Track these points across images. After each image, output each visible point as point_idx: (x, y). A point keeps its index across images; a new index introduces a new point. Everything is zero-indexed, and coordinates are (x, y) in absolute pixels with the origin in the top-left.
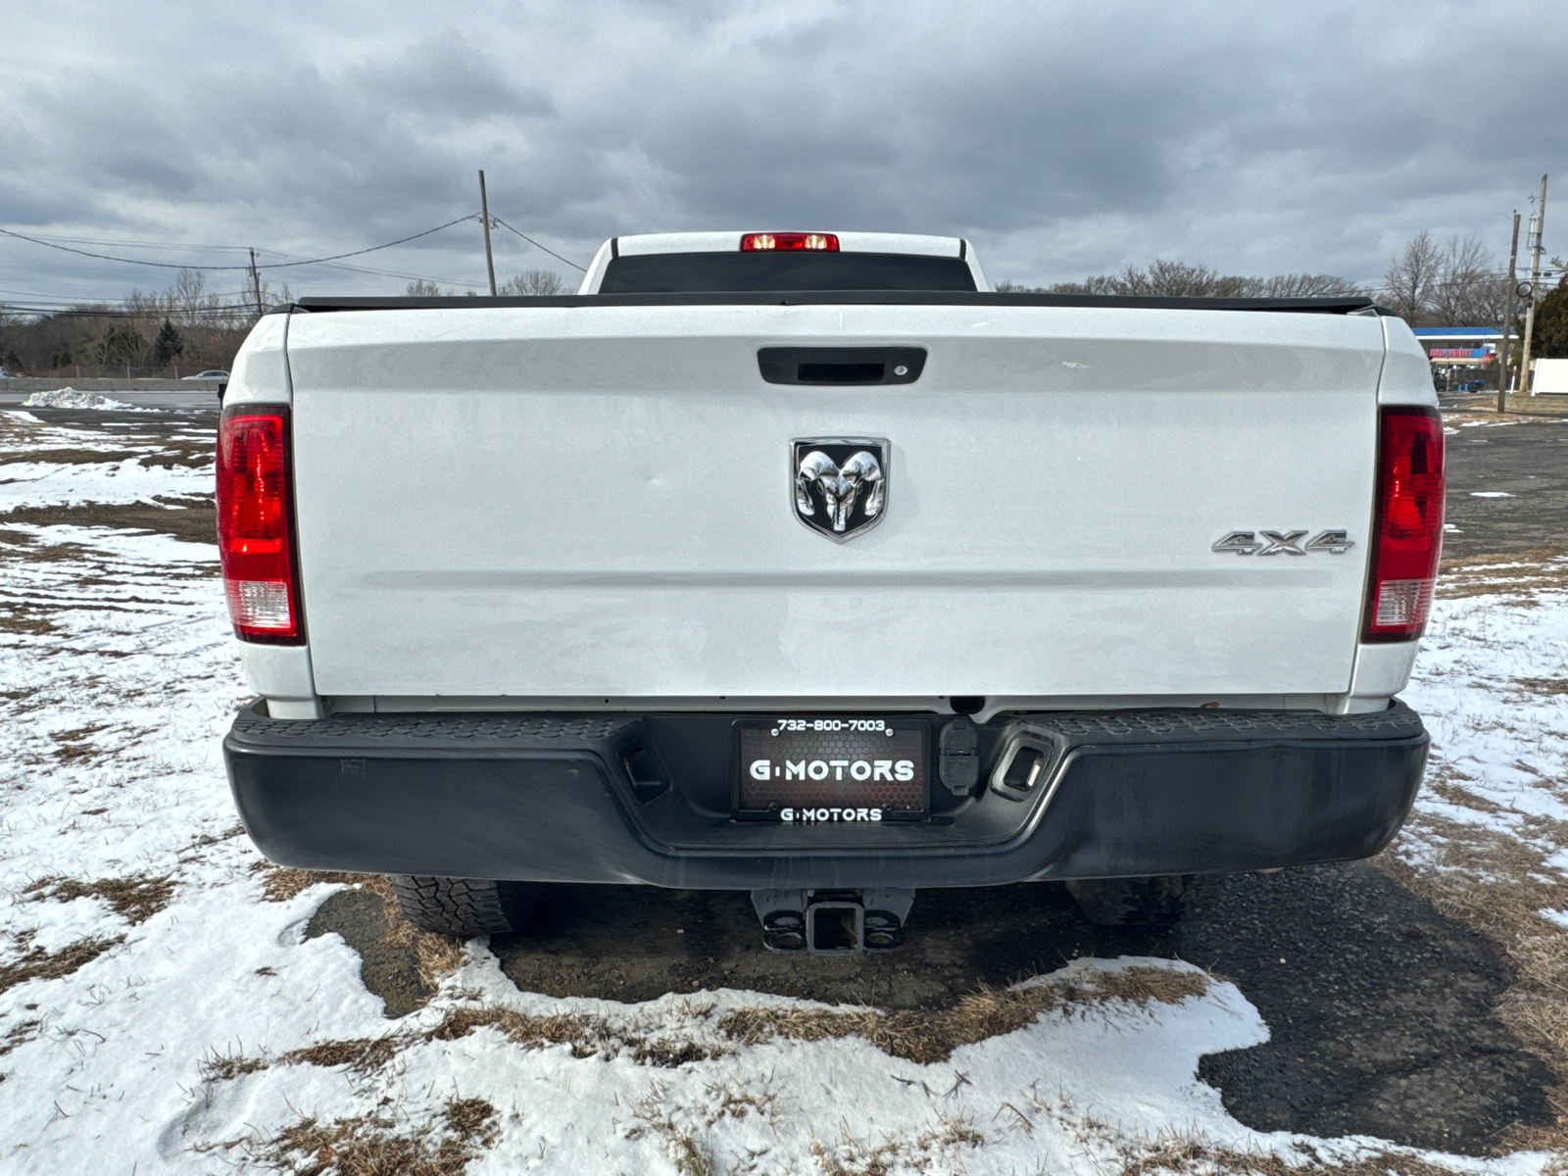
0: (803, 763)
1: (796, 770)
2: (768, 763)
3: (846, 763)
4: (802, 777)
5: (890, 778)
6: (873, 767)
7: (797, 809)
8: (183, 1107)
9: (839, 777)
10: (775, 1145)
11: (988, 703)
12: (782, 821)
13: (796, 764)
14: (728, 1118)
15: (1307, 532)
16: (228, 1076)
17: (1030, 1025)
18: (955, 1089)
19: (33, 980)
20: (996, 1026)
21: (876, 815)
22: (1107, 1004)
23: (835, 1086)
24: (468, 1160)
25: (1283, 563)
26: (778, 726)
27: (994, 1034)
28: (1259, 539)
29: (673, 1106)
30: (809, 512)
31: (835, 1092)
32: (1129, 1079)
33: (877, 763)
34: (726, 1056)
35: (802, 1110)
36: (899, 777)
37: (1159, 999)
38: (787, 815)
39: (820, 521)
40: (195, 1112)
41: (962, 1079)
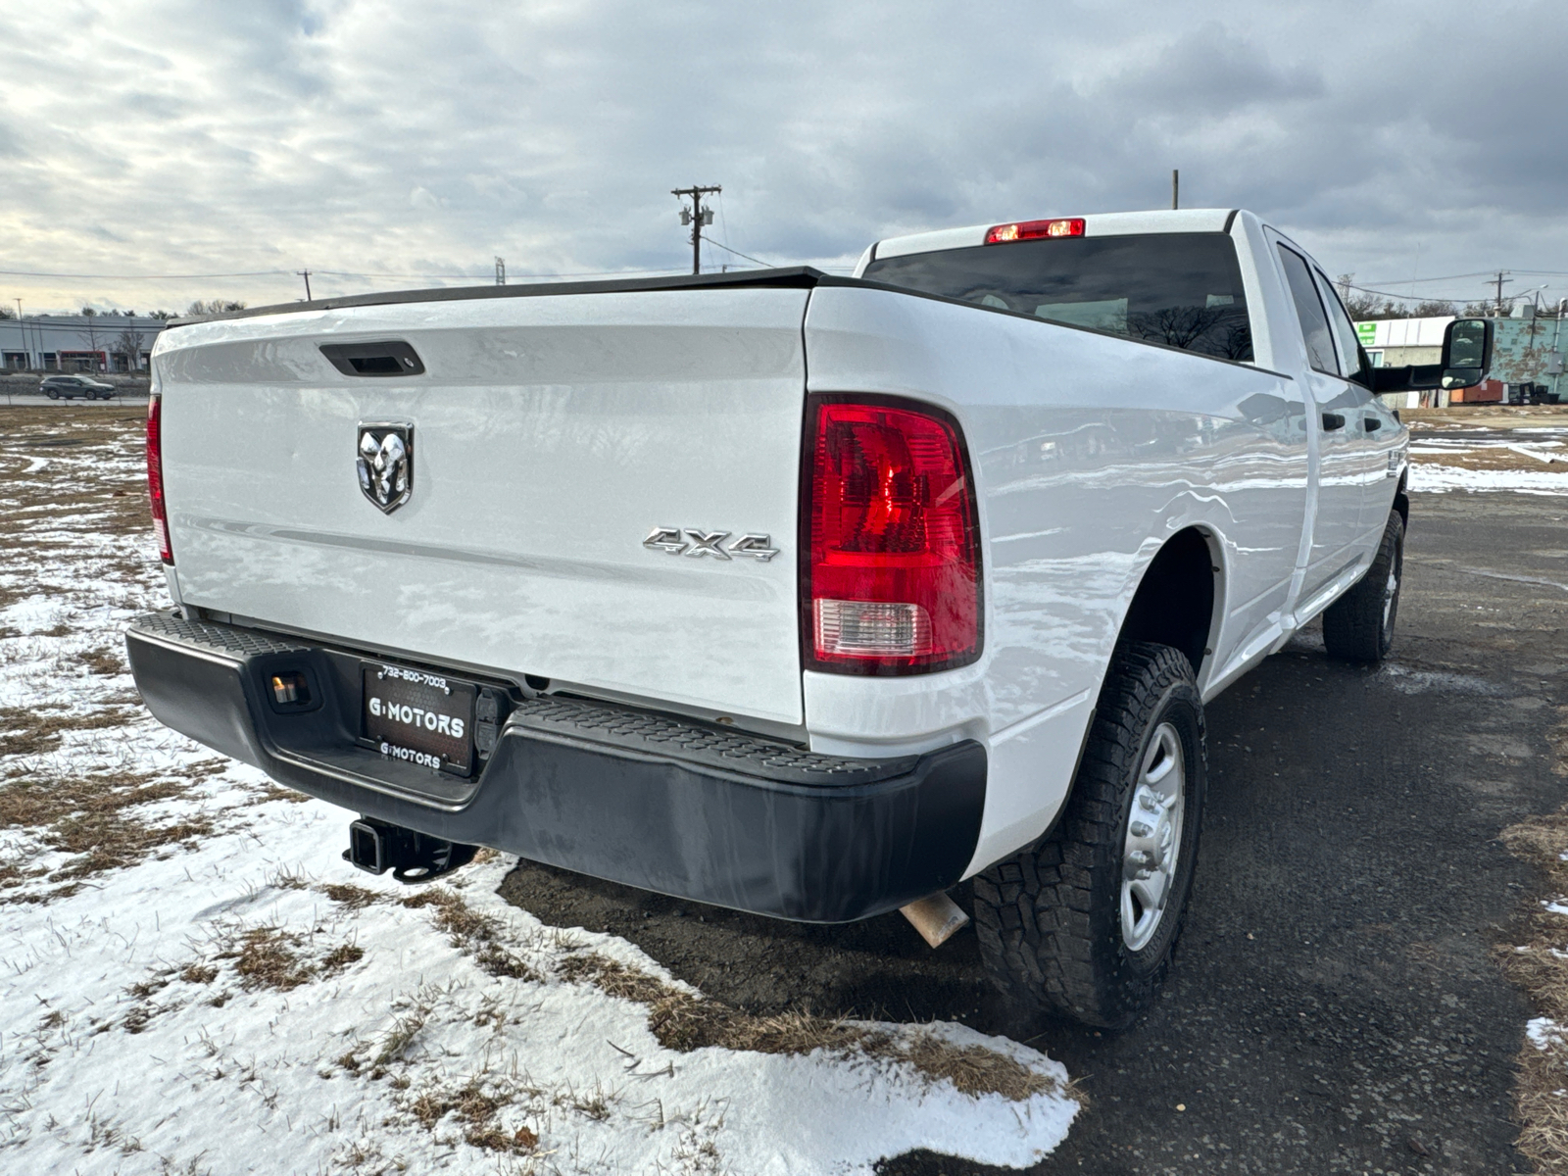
0: (398, 706)
1: (394, 711)
2: (378, 701)
3: (422, 712)
4: (398, 719)
5: (448, 733)
6: (438, 720)
7: (391, 744)
8: (237, 896)
9: (418, 724)
10: (468, 1054)
11: (551, 684)
12: (380, 752)
13: (394, 706)
14: (469, 1024)
15: (729, 535)
16: (282, 888)
17: (797, 1055)
18: (654, 1075)
19: (284, 800)
20: (767, 1043)
21: (436, 763)
22: (895, 1066)
23: (573, 1035)
24: (305, 983)
25: (708, 567)
26: (383, 670)
27: (757, 1049)
28: (686, 538)
29: (449, 1000)
30: (367, 487)
31: (568, 1039)
32: (806, 1134)
33: (441, 717)
34: (536, 982)
35: (525, 1040)
36: (454, 734)
37: (955, 1083)
38: (384, 747)
39: (371, 492)
40: (241, 901)
41: (671, 1071)
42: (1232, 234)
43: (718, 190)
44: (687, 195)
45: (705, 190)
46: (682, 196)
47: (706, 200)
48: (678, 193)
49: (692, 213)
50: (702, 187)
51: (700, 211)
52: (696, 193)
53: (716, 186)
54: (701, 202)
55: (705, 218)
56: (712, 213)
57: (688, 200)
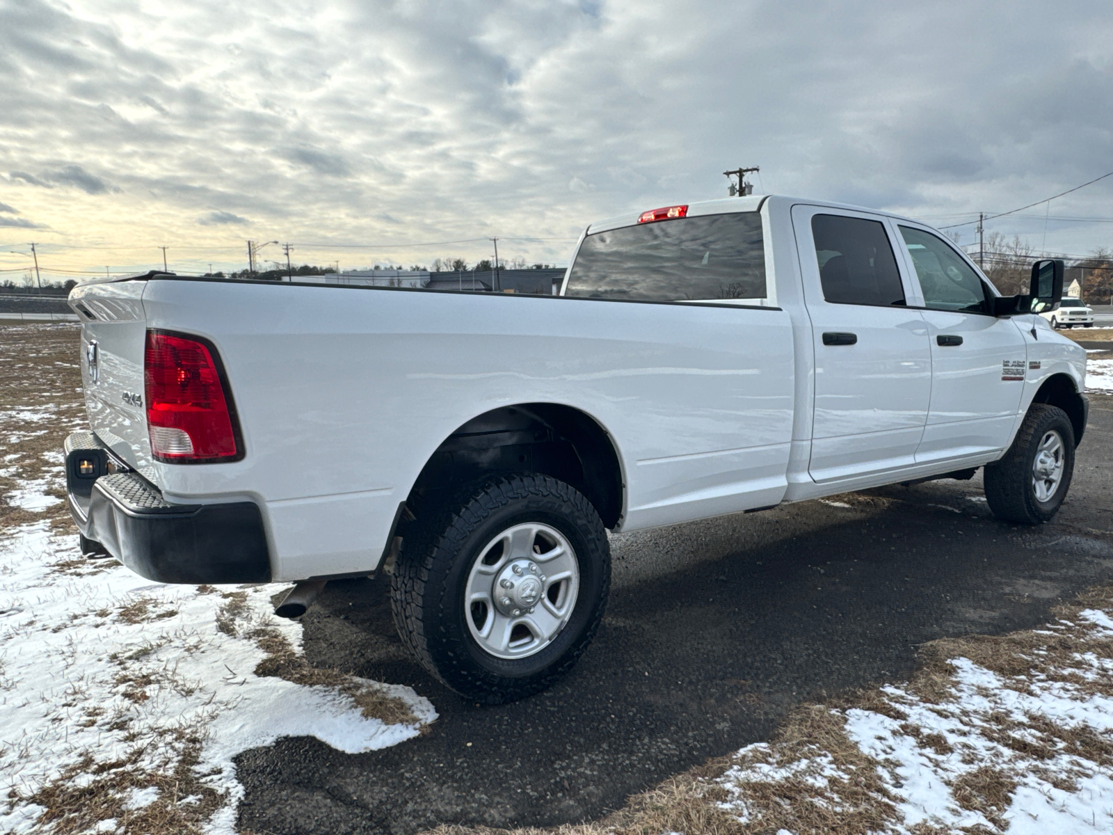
10: (166, 661)
14: (182, 650)
17: (307, 686)
20: (301, 679)
22: (345, 699)
23: (221, 662)
24: (138, 623)
27: (293, 681)
29: (185, 638)
31: (217, 663)
32: (265, 718)
34: (232, 637)
35: (197, 660)
41: (242, 683)
42: (761, 212)
43: (757, 170)
44: (734, 175)
45: (747, 170)
46: (731, 175)
47: (748, 178)
48: (728, 174)
49: (737, 187)
50: (745, 168)
51: (744, 185)
52: (741, 173)
53: (755, 167)
54: (744, 179)
55: (747, 190)
56: (752, 186)
57: (735, 179)
